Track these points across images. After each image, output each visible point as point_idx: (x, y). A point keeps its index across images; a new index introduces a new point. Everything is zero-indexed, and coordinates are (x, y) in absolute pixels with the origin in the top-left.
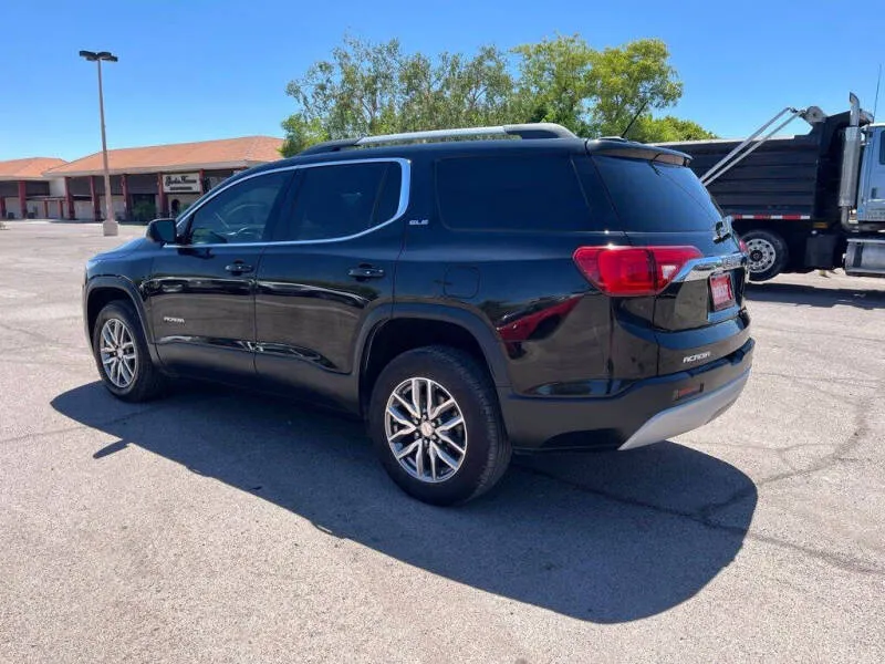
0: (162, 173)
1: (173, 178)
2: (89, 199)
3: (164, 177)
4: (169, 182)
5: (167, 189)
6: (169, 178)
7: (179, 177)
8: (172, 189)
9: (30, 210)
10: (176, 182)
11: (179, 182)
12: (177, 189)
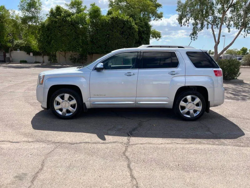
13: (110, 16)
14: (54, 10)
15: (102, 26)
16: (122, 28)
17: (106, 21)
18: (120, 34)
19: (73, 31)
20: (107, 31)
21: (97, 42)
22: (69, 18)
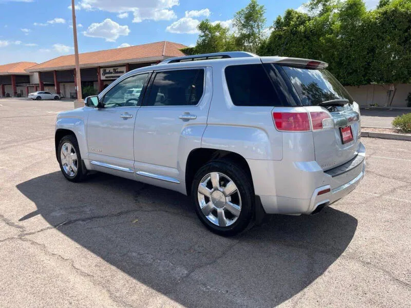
0: (100, 67)
1: (108, 70)
2: (53, 85)
3: (102, 70)
4: (105, 73)
5: (103, 78)
6: (105, 70)
7: (112, 70)
8: (106, 77)
9: (19, 92)
10: (110, 73)
11: (111, 73)
12: (110, 77)
13: (382, 10)
14: (282, 18)
15: (362, 31)
16: (406, 31)
17: (371, 21)
18: (399, 44)
19: (307, 47)
20: (372, 40)
21: (349, 62)
22: (302, 28)
